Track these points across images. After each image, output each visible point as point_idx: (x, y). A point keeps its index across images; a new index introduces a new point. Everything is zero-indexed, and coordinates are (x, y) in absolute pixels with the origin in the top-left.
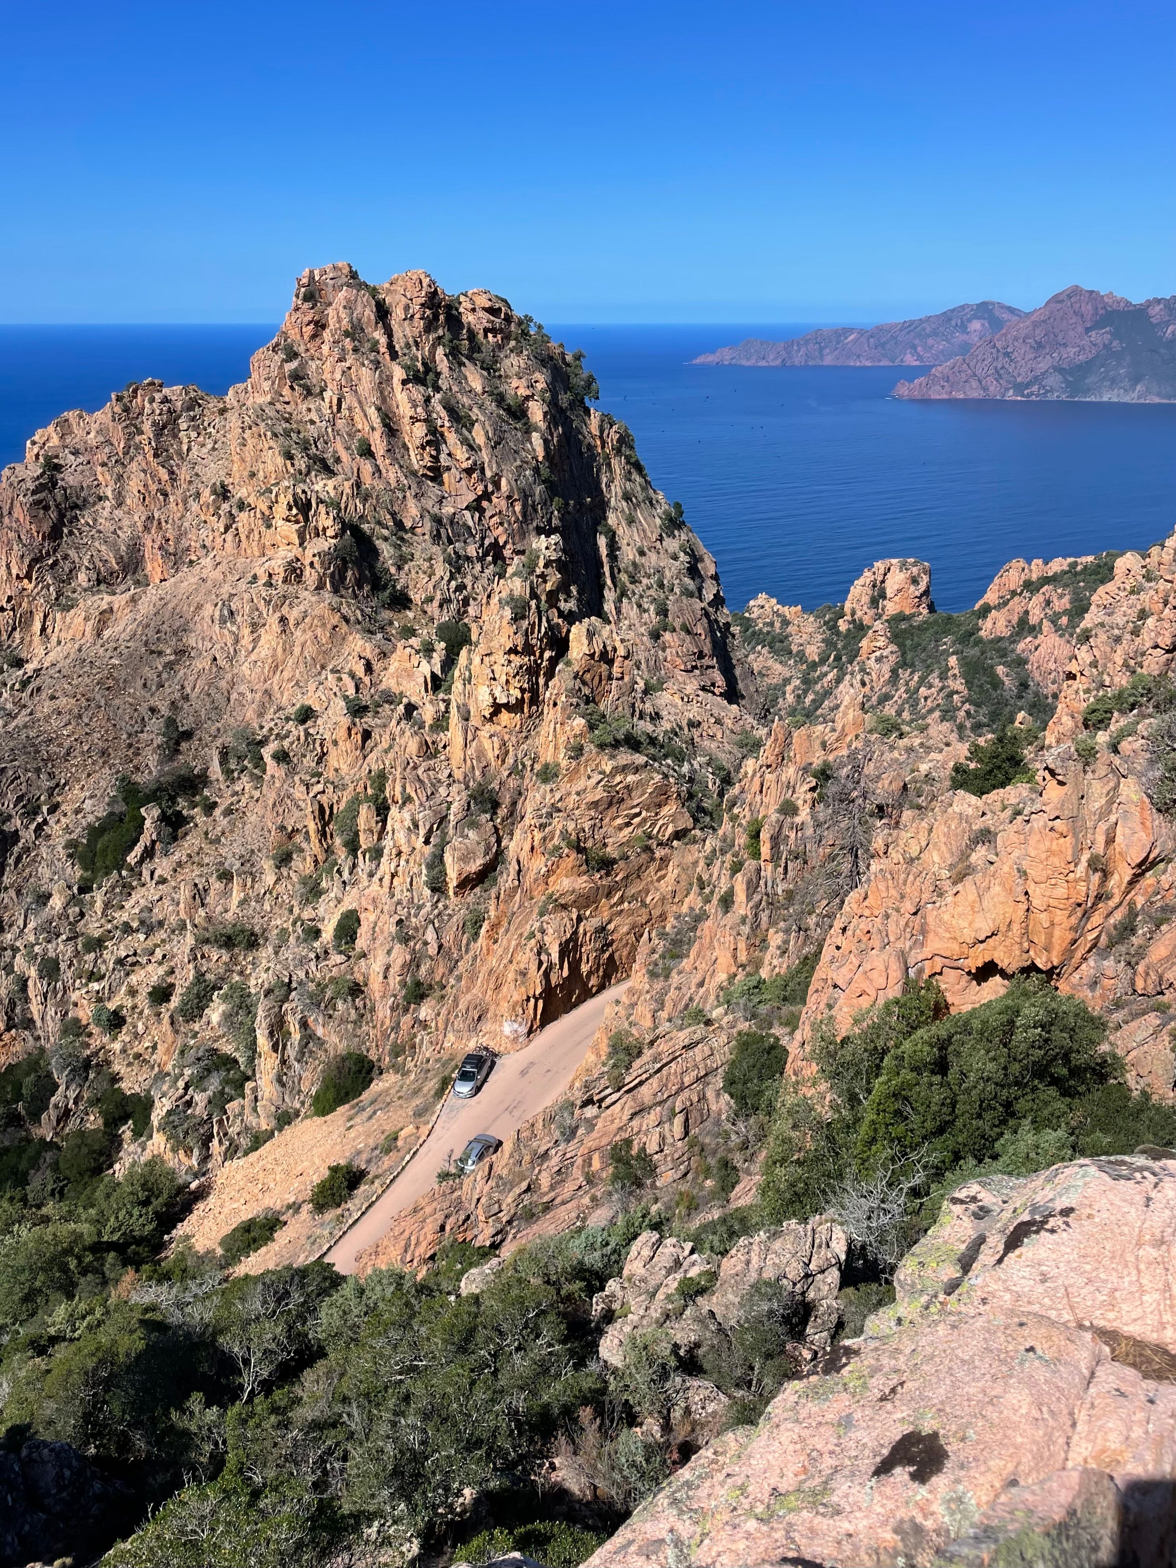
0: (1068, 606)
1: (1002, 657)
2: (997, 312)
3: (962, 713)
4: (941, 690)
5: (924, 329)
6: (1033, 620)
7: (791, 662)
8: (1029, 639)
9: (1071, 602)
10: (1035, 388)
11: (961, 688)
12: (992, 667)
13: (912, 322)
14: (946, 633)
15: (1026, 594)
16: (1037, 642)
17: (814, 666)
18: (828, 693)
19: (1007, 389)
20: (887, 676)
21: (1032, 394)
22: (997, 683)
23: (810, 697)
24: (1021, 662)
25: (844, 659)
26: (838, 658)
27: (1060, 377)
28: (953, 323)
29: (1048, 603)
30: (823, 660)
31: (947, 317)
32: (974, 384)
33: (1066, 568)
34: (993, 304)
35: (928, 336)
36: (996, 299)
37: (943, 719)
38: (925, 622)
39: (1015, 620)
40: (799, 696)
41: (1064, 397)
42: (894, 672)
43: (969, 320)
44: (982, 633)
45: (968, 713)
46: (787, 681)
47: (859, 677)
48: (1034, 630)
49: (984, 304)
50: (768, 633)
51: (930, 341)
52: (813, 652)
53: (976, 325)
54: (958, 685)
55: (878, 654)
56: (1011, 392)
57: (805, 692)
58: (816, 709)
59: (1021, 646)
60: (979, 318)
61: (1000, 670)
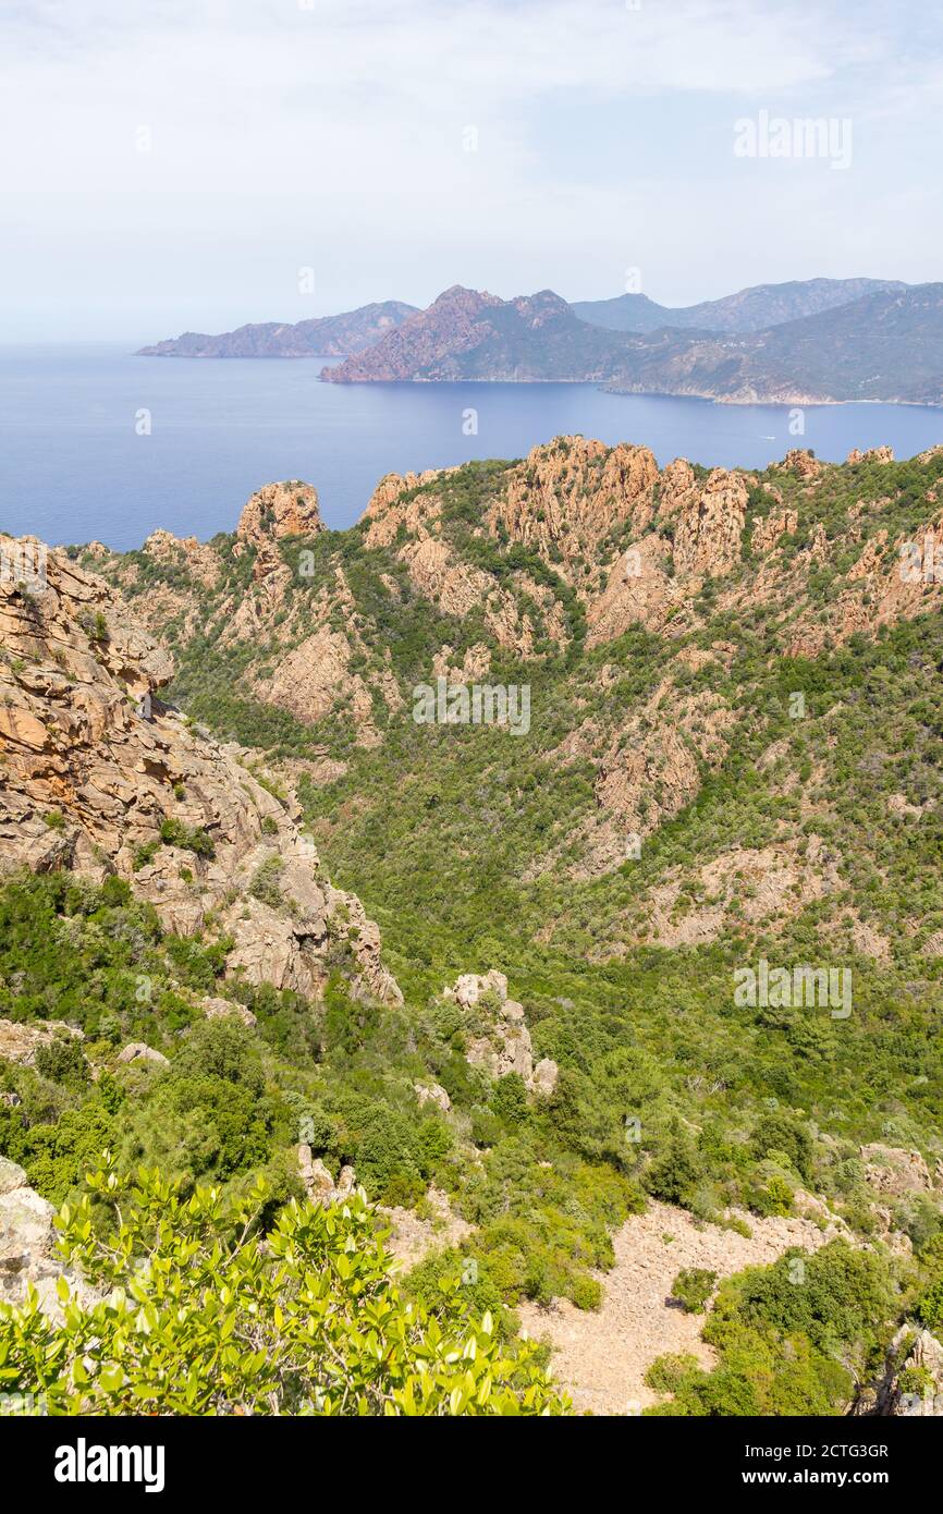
0: (441, 513)
1: (386, 565)
2: (399, 310)
3: (351, 623)
4: (330, 603)
5: (341, 324)
6: (410, 529)
7: (190, 594)
8: (408, 546)
9: (444, 508)
10: (437, 371)
11: (348, 598)
12: (377, 576)
13: (330, 319)
14: (333, 549)
15: (402, 505)
16: (416, 548)
17: (211, 594)
18: (226, 620)
19: (414, 372)
20: (281, 597)
21: (435, 375)
22: (383, 592)
23: (210, 626)
24: (404, 569)
25: (240, 584)
26: (233, 584)
27: (455, 362)
28: (365, 319)
29: (422, 511)
30: (221, 588)
31: (359, 314)
32: (387, 368)
33: (436, 478)
34: (395, 303)
35: (345, 330)
36: (397, 300)
37: (333, 631)
38: (315, 541)
39: (394, 531)
40: (197, 627)
41: (460, 379)
42: (288, 591)
43: (379, 317)
44: (367, 546)
45: (356, 622)
46: (185, 613)
47: (254, 600)
48: (413, 537)
49: (388, 304)
50: (165, 567)
51: (348, 334)
52: (211, 579)
53: (384, 321)
54: (346, 595)
55: (270, 575)
56: (418, 375)
57: (205, 620)
58: (217, 637)
59: (402, 553)
60: (386, 315)
61: (385, 578)
